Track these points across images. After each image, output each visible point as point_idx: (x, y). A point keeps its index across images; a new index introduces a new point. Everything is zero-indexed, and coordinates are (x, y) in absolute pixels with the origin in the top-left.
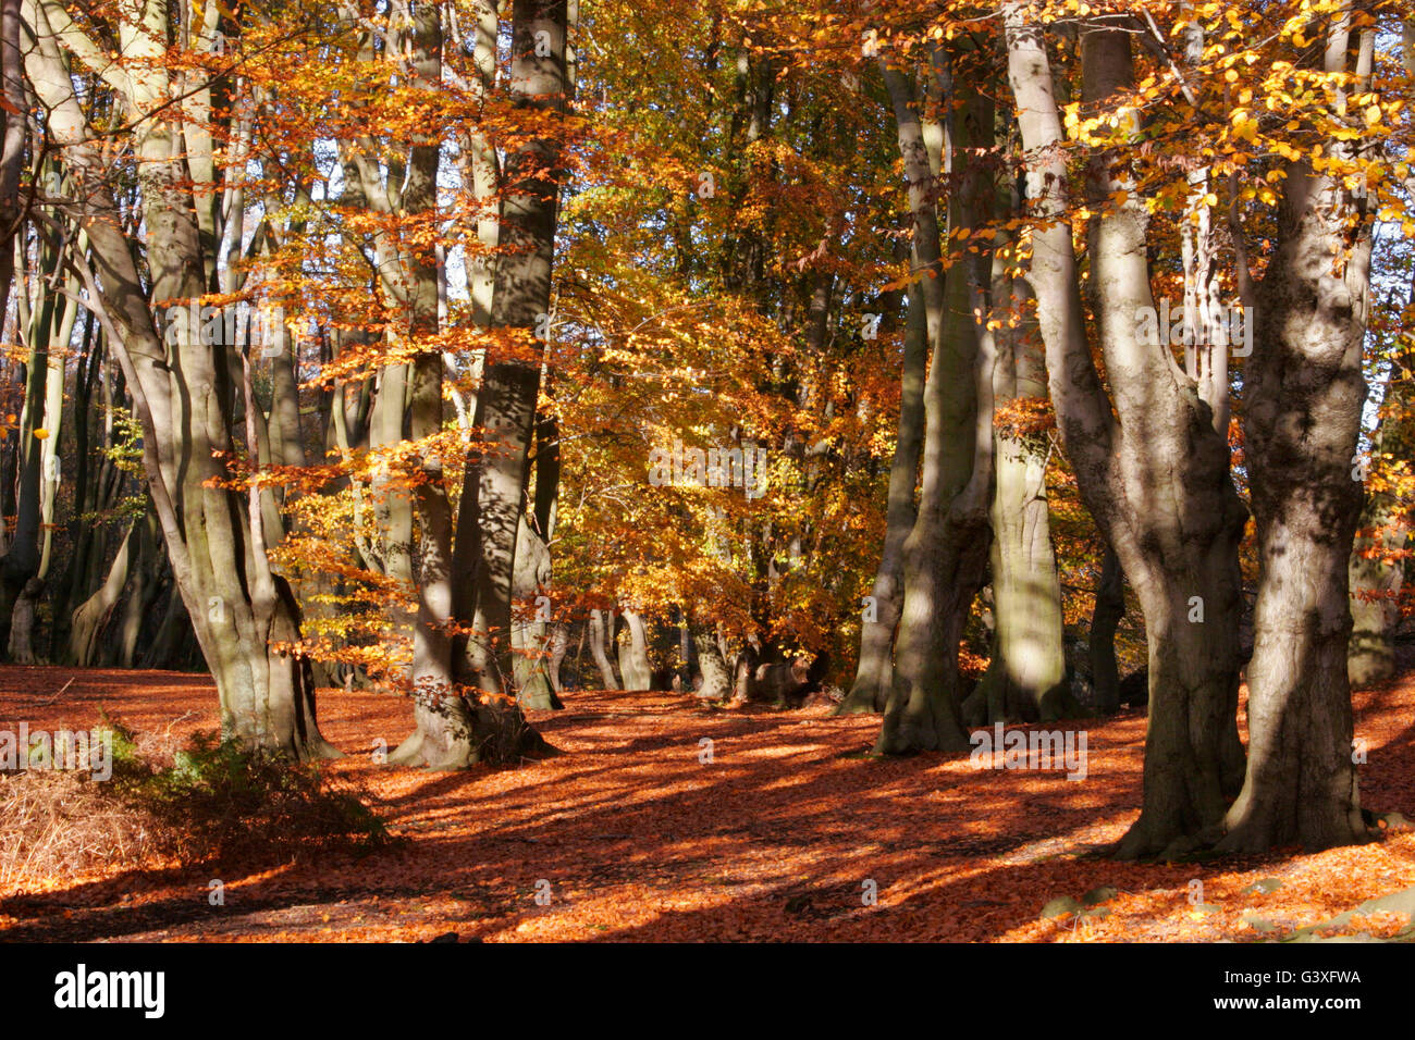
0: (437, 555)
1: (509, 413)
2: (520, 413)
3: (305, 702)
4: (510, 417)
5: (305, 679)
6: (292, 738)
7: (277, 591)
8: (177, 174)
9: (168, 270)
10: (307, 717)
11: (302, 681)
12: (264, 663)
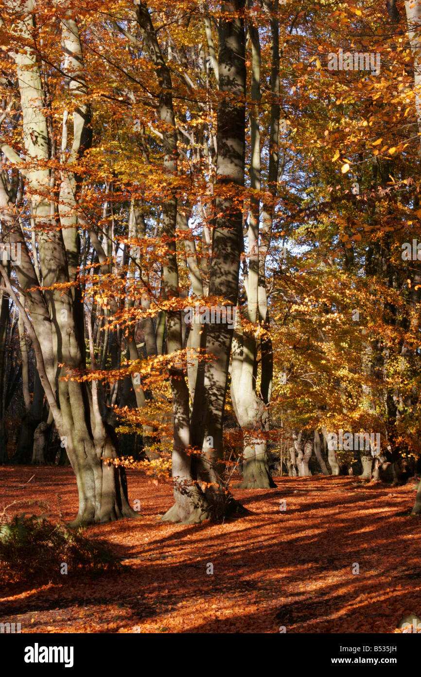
0: (183, 414)
1: (220, 340)
2: (225, 340)
3: (121, 489)
4: (220, 341)
5: (122, 477)
6: (114, 508)
7: (106, 432)
8: (54, 223)
9: (50, 271)
10: (123, 497)
11: (120, 478)
12: (100, 470)
